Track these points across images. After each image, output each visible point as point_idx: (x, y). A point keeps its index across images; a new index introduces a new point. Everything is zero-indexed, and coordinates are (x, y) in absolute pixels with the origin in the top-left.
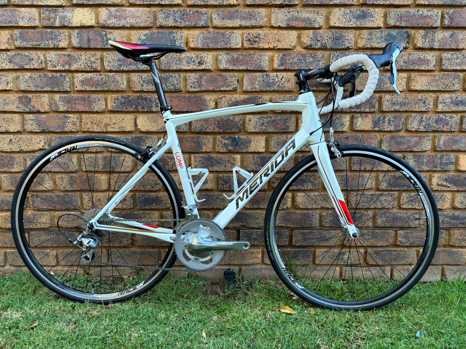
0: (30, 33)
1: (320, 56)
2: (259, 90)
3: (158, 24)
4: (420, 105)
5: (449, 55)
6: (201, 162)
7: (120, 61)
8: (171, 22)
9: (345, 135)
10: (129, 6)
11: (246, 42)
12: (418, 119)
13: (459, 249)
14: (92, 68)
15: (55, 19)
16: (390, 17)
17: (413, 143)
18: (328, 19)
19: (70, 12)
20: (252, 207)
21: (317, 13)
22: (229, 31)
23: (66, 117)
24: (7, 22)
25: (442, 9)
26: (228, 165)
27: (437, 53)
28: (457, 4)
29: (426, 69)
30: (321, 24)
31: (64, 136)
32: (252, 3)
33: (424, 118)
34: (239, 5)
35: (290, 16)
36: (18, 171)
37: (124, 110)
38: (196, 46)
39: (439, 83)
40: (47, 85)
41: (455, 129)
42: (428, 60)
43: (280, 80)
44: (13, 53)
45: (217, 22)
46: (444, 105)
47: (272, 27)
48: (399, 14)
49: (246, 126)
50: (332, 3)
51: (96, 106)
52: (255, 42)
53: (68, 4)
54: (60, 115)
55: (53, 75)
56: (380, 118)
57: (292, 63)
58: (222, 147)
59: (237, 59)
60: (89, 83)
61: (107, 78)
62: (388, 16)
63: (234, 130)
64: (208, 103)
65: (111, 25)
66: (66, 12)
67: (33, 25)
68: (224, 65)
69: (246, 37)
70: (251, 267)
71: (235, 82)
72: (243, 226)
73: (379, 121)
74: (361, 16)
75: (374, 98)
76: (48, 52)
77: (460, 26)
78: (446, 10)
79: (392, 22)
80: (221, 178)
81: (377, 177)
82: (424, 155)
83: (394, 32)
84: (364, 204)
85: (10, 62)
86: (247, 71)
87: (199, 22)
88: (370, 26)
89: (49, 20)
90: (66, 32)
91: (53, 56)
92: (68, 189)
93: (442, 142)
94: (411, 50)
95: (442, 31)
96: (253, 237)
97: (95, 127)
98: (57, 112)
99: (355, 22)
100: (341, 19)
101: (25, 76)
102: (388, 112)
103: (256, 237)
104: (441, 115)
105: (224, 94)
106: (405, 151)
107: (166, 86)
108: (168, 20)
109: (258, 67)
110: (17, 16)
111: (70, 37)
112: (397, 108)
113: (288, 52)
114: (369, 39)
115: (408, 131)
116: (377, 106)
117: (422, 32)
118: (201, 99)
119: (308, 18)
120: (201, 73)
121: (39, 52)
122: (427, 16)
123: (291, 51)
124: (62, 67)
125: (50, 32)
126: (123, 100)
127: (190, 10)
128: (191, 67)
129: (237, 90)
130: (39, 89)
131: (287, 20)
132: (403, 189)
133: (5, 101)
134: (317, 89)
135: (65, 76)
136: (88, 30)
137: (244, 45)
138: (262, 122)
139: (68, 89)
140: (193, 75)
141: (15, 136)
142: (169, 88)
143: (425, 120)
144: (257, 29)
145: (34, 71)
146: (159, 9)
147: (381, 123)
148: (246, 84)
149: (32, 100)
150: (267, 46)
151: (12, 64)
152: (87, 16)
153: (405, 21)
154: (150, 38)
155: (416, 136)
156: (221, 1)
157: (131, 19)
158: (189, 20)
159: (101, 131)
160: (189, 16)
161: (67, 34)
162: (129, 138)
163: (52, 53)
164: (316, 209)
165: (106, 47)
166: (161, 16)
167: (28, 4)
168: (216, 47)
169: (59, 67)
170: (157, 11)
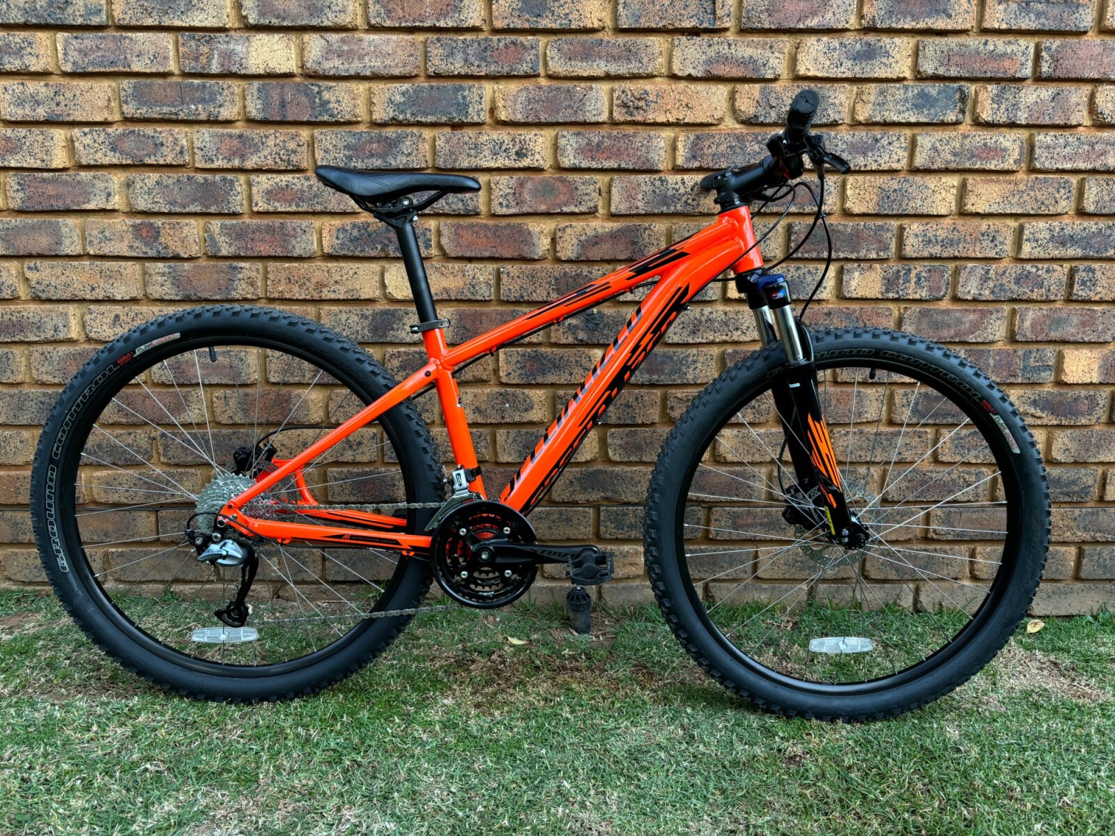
0: (156, 88)
2: (644, 212)
3: (431, 70)
4: (984, 244)
5: (1048, 138)
6: (519, 365)
7: (349, 150)
8: (458, 65)
9: (825, 307)
10: (367, 31)
11: (619, 109)
12: (979, 275)
13: (1058, 548)
14: (289, 164)
15: (209, 59)
16: (925, 57)
17: (967, 325)
18: (793, 61)
19: (241, 42)
20: (626, 459)
21: (771, 47)
22: (583, 84)
23: (235, 268)
24: (106, 63)
25: (1037, 39)
26: (578, 371)
27: (1024, 134)
28: (1068, 28)
29: (998, 168)
30: (779, 71)
32: (633, 26)
33: (991, 272)
34: (604, 28)
35: (713, 54)
37: (357, 253)
38: (512, 117)
39: (1025, 197)
40: (195, 200)
41: (1056, 295)
42: (1004, 150)
43: (689, 190)
44: (120, 130)
45: (557, 66)
46: (1034, 244)
47: (674, 77)
48: (945, 49)
50: (801, 26)
51: (297, 245)
52: (637, 108)
53: (237, 25)
54: (221, 263)
55: (206, 180)
56: (898, 271)
57: (714, 155)
58: (564, 333)
59: (598, 145)
60: (284, 195)
61: (321, 185)
62: (920, 53)
64: (535, 240)
65: (332, 73)
66: (233, 42)
67: (161, 70)
68: (572, 157)
69: (618, 98)
70: (622, 584)
71: (594, 194)
72: (607, 499)
73: (898, 278)
74: (864, 55)
75: (888, 230)
76: (196, 128)
77: (1073, 76)
78: (1047, 42)
79: (928, 68)
80: (560, 398)
81: (891, 397)
82: (989, 351)
83: (933, 89)
84: (862, 453)
85: (113, 149)
86: (619, 170)
88: (883, 76)
89: (196, 59)
90: (236, 86)
91: (207, 137)
92: (239, 422)
93: (1027, 324)
94: (969, 128)
95: (1035, 87)
96: (628, 522)
97: (296, 289)
98: (215, 257)
99: (850, 66)
100: (822, 59)
101: (146, 181)
102: (917, 259)
103: (633, 521)
104: (1028, 267)
105: (570, 220)
106: (950, 343)
107: (447, 203)
108: (451, 60)
109: (643, 163)
110: (128, 51)
111: (244, 99)
112: (936, 250)
113: (706, 130)
114: (879, 104)
115: (956, 299)
116: (893, 246)
117: (992, 88)
118: (520, 231)
119: (751, 57)
120: (522, 175)
121: (176, 129)
122: (1005, 54)
123: (714, 128)
124: (225, 161)
125: (199, 85)
126: (355, 233)
127: (498, 40)
128: (500, 163)
129: (597, 211)
130: (178, 210)
131: (705, 62)
132: (944, 422)
133: (102, 232)
135: (232, 182)
136: (282, 81)
137: (615, 114)
139: (239, 209)
140: (504, 179)
141: (126, 309)
142: (453, 206)
143: (993, 276)
144: (641, 81)
145: (166, 170)
146: (432, 37)
147: (901, 282)
148: (618, 200)
149: (162, 231)
150: (661, 119)
151: (117, 155)
152: (278, 53)
153: (957, 65)
154: (413, 100)
155: (975, 311)
156: (566, 22)
157: (373, 60)
158: (496, 62)
159: (308, 297)
160: (496, 53)
161: (237, 90)
162: (368, 313)
163: (204, 131)
164: (761, 462)
165: (321, 118)
166: (436, 52)
167: (151, 24)
168: (554, 121)
169: (220, 161)
170: (429, 41)
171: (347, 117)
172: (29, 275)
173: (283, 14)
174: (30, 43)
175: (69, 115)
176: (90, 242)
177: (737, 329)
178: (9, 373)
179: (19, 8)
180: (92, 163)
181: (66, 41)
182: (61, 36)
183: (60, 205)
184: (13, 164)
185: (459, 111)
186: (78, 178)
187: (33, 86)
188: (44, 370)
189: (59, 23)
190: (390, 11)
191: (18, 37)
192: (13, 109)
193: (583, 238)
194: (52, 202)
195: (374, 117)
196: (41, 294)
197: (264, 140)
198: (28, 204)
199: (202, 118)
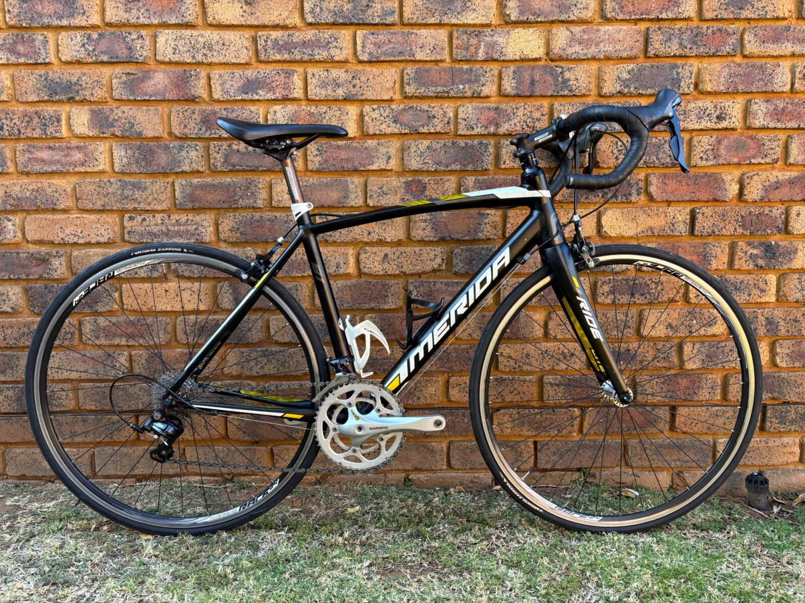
0: (433, 72)
3: (651, 53)
8: (674, 48)
10: (600, 24)
11: (800, 81)
14: (533, 130)
15: (477, 49)
19: (503, 35)
20: (791, 366)
22: (773, 62)
23: (482, 214)
24: (395, 54)
26: (755, 292)
31: (476, 247)
36: (394, 307)
37: (582, 201)
38: (716, 89)
40: (456, 161)
44: (402, 106)
45: (753, 47)
49: (791, 224)
53: (498, 23)
54: (472, 211)
55: (466, 144)
58: (746, 261)
59: (783, 110)
63: (769, 231)
64: (727, 186)
65: (573, 57)
66: (496, 35)
67: (439, 58)
68: (761, 120)
69: (800, 73)
70: (781, 470)
71: (777, 149)
76: (459, 102)
85: (395, 122)
86: (799, 129)
87: (723, 48)
90: (495, 68)
91: (470, 110)
96: (790, 417)
101: (420, 146)
103: (794, 416)
107: (657, 159)
108: (669, 44)
110: (414, 44)
111: (500, 78)
118: (715, 179)
120: (720, 134)
121: (446, 104)
124: (483, 128)
125: (467, 69)
127: (707, 28)
128: (705, 124)
130: (442, 168)
133: (381, 188)
135: (487, 145)
136: (532, 64)
137: (797, 85)
140: (705, 138)
141: (394, 249)
142: (662, 161)
145: (436, 137)
146: (654, 26)
148: (796, 153)
149: (428, 186)
151: (398, 126)
152: (532, 42)
154: (636, 77)
156: (763, 13)
157: (607, 46)
158: (705, 45)
160: (705, 38)
161: (496, 73)
163: (468, 105)
165: (561, 93)
166: (657, 39)
167: (433, 22)
168: (749, 90)
169: (479, 129)
170: (651, 30)
171: (583, 91)
173: (538, 12)
174: (336, 38)
175: (362, 94)
176: (371, 196)
179: (330, 11)
180: (378, 132)
181: (365, 36)
182: (360, 32)
183: (350, 166)
185: (673, 85)
186: (366, 145)
187: (335, 73)
189: (361, 22)
190: (622, 7)
191: (327, 34)
192: (318, 90)
193: (767, 184)
194: (344, 164)
195: (604, 91)
196: (328, 238)
197: (515, 111)
198: (324, 166)
199: (466, 95)
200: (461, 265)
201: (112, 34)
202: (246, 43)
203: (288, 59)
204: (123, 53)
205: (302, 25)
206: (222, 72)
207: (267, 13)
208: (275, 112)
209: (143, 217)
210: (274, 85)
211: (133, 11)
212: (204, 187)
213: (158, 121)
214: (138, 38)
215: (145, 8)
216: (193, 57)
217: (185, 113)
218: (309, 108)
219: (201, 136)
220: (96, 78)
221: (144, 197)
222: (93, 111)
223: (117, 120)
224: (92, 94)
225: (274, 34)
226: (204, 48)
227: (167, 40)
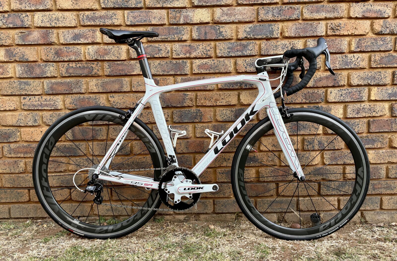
0: (160, 29)
1: (389, 40)
2: (339, 68)
3: (260, 19)
6: (290, 128)
7: (229, 49)
8: (270, 17)
10: (236, 6)
11: (330, 30)
14: (207, 55)
15: (180, 18)
18: (395, 10)
19: (191, 12)
20: (331, 163)
21: (387, 6)
22: (316, 22)
23: (186, 95)
24: (142, 21)
30: (390, 14)
34: (324, 1)
35: (365, 9)
37: (231, 88)
38: (290, 35)
40: (172, 70)
43: (356, 59)
44: (146, 45)
45: (307, 15)
47: (350, 18)
49: (328, 97)
52: (337, 30)
53: (189, 6)
54: (181, 93)
55: (176, 62)
57: (366, 46)
60: (204, 67)
61: (218, 62)
63: (318, 101)
65: (224, 21)
66: (188, 12)
67: (162, 23)
69: (329, 26)
72: (323, 179)
76: (173, 43)
80: (306, 140)
87: (293, 16)
89: (175, 19)
90: (189, 28)
91: (178, 47)
92: (185, 152)
96: (332, 188)
97: (207, 102)
101: (155, 63)
108: (268, 15)
109: (339, 50)
110: (151, 17)
111: (191, 32)
113: (361, 37)
119: (379, 10)
121: (166, 44)
123: (364, 36)
124: (184, 55)
125: (176, 28)
127: (285, 7)
129: (320, 69)
130: (166, 73)
131: (362, 12)
134: (386, 66)
135: (186, 63)
136: (206, 25)
137: (328, 32)
138: (341, 93)
139: (187, 73)
144: (338, 20)
145: (162, 59)
146: (261, 7)
149: (160, 81)
150: (346, 33)
152: (205, 15)
154: (253, 30)
157: (239, 16)
158: (284, 15)
159: (212, 105)
160: (284, 11)
161: (189, 29)
162: (234, 110)
163: (177, 44)
164: (384, 163)
165: (219, 38)
166: (262, 13)
167: (159, 6)
168: (306, 36)
169: (182, 55)
170: (259, 9)
171: (229, 37)
172: (110, 99)
173: (207, 1)
174: (115, 14)
176: (134, 86)
177: (374, 111)
178: (101, 136)
179: (112, 2)
180: (136, 57)
181: (128, 13)
182: (126, 12)
183: (124, 73)
184: (107, 59)
185: (270, 34)
186: (130, 63)
188: (114, 134)
189: (126, 7)
191: (111, 12)
193: (316, 79)
194: (121, 72)
195: (238, 37)
196: (114, 106)
197: (198, 46)
198: (111, 73)
199: (176, 39)
200: (176, 118)
201: (14, 14)
202: (74, 17)
203: (94, 24)
204: (19, 24)
205: (100, 8)
206: (64, 30)
207: (83, 3)
208: (89, 49)
209: (30, 98)
210: (88, 36)
211: (23, 4)
212: (57, 84)
213: (35, 54)
214: (26, 16)
215: (29, 3)
216: (50, 24)
217: (47, 50)
218: (104, 47)
219: (55, 60)
220: (7, 35)
221: (30, 88)
222: (6, 50)
223: (17, 54)
224: (6, 42)
225: (87, 13)
226: (55, 20)
227: (39, 17)
